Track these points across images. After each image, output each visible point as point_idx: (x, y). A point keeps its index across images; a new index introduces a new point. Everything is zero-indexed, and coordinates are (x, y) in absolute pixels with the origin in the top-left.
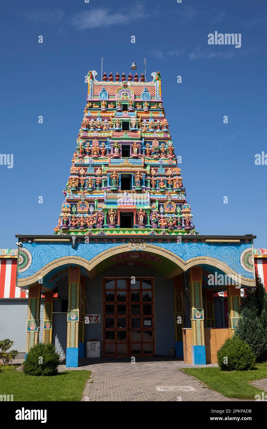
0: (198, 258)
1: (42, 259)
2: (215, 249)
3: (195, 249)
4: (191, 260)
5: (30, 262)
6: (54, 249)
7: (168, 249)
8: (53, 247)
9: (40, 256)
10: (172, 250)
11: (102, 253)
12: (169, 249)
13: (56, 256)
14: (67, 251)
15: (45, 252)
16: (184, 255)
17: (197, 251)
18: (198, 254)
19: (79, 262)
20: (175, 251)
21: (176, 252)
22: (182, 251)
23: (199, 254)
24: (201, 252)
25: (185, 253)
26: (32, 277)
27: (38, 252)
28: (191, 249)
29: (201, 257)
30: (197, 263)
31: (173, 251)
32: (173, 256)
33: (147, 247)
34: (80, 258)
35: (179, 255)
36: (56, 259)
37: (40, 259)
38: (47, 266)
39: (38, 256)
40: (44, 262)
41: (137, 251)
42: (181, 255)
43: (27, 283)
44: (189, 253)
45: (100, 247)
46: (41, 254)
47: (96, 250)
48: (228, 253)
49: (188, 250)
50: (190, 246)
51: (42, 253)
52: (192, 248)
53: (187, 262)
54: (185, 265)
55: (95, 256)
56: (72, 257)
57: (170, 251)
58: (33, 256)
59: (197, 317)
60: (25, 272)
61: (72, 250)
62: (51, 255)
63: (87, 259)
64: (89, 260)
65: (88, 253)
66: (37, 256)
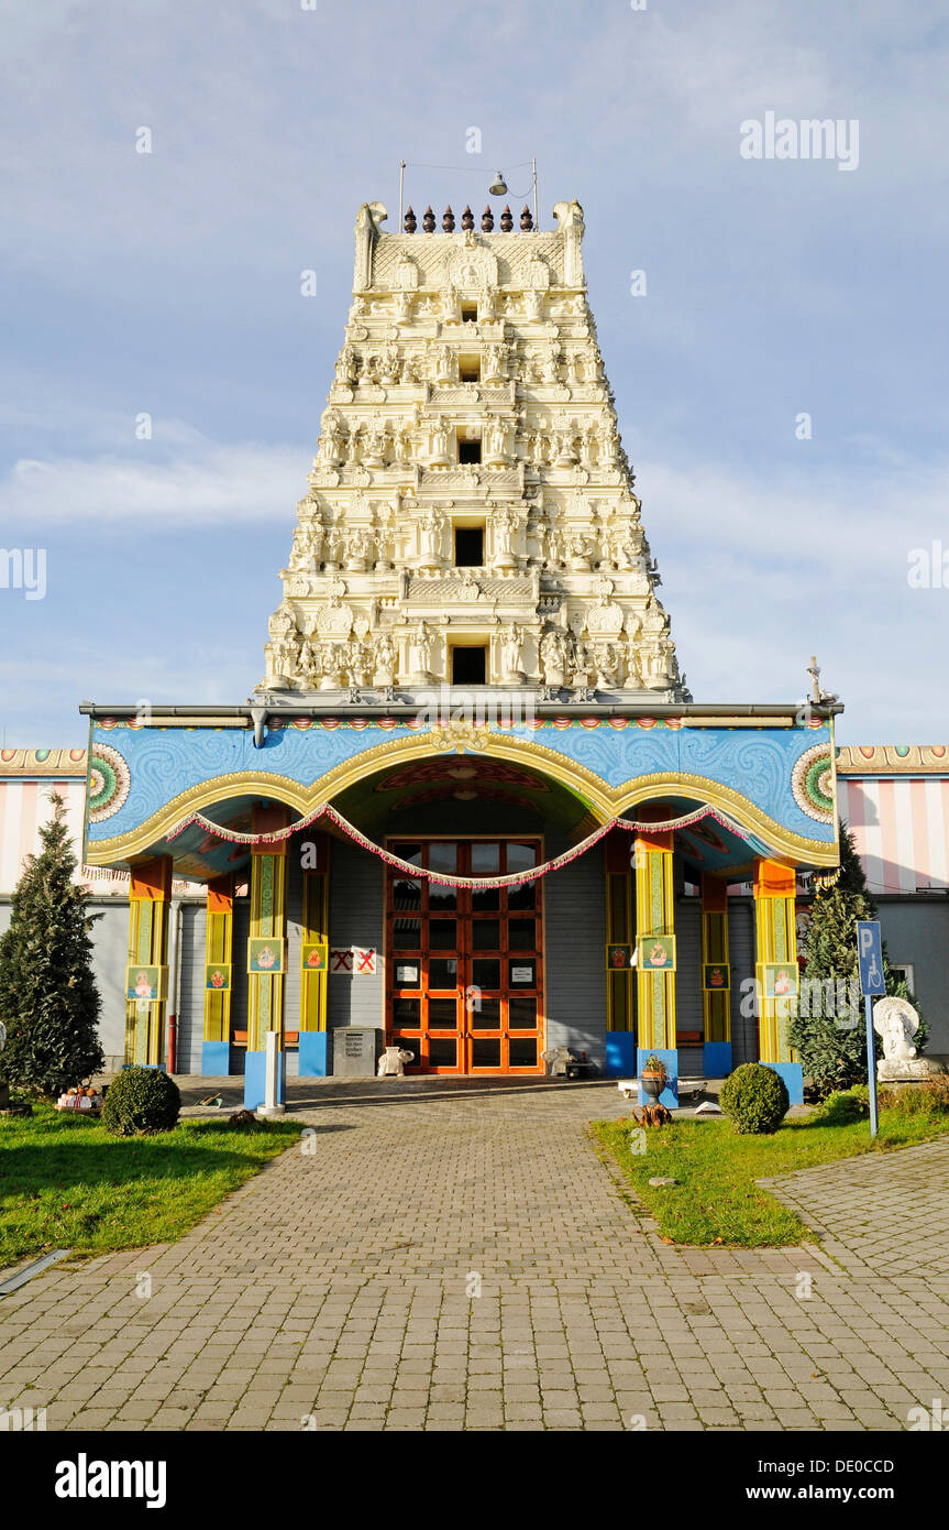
0: (655, 777)
1: (161, 781)
2: (711, 749)
3: (647, 747)
4: (632, 783)
5: (125, 790)
6: (200, 751)
7: (558, 748)
8: (196, 745)
9: (153, 770)
10: (573, 753)
11: (348, 763)
12: (561, 750)
13: (204, 773)
14: (237, 755)
15: (172, 758)
16: (609, 768)
17: (653, 756)
18: (656, 764)
19: (274, 791)
20: (582, 754)
21: (585, 758)
22: (604, 756)
23: (661, 763)
24: (666, 760)
25: (613, 763)
26: (130, 835)
27: (150, 757)
28: (633, 747)
29: (665, 775)
30: (648, 793)
31: (575, 756)
32: (574, 770)
33: (492, 741)
34: (277, 778)
35: (594, 768)
36: (202, 780)
37: (153, 780)
38: (176, 802)
39: (150, 771)
40: (166, 789)
41: (461, 756)
42: (602, 768)
43: (114, 856)
44: (628, 761)
45: (342, 744)
46: (158, 764)
47: (329, 753)
48: (752, 762)
49: (623, 753)
50: (630, 740)
51: (159, 761)
52: (636, 745)
53: (622, 789)
54: (614, 801)
55: (325, 773)
56: (252, 774)
57: (565, 755)
58: (134, 771)
59: (654, 961)
60: (110, 821)
61: (252, 753)
62: (188, 768)
63: (300, 782)
64: (307, 785)
65: (302, 762)
66: (146, 771)
